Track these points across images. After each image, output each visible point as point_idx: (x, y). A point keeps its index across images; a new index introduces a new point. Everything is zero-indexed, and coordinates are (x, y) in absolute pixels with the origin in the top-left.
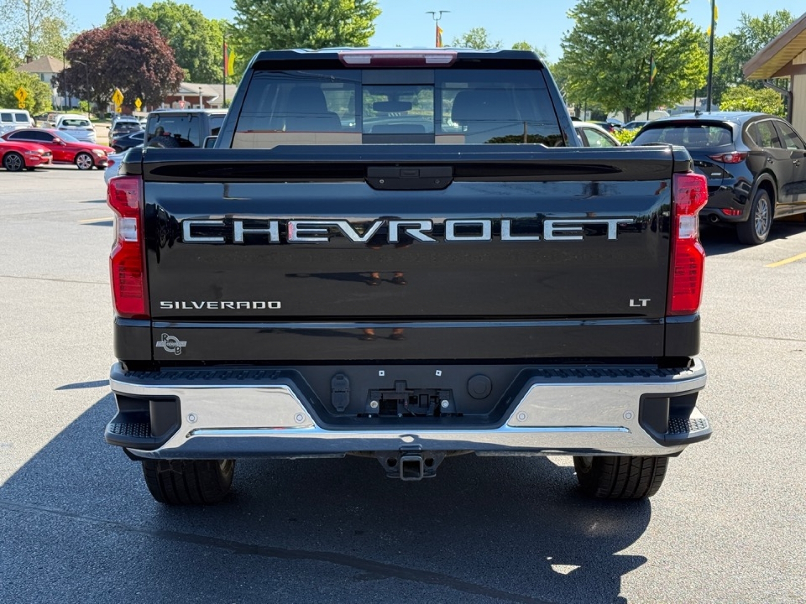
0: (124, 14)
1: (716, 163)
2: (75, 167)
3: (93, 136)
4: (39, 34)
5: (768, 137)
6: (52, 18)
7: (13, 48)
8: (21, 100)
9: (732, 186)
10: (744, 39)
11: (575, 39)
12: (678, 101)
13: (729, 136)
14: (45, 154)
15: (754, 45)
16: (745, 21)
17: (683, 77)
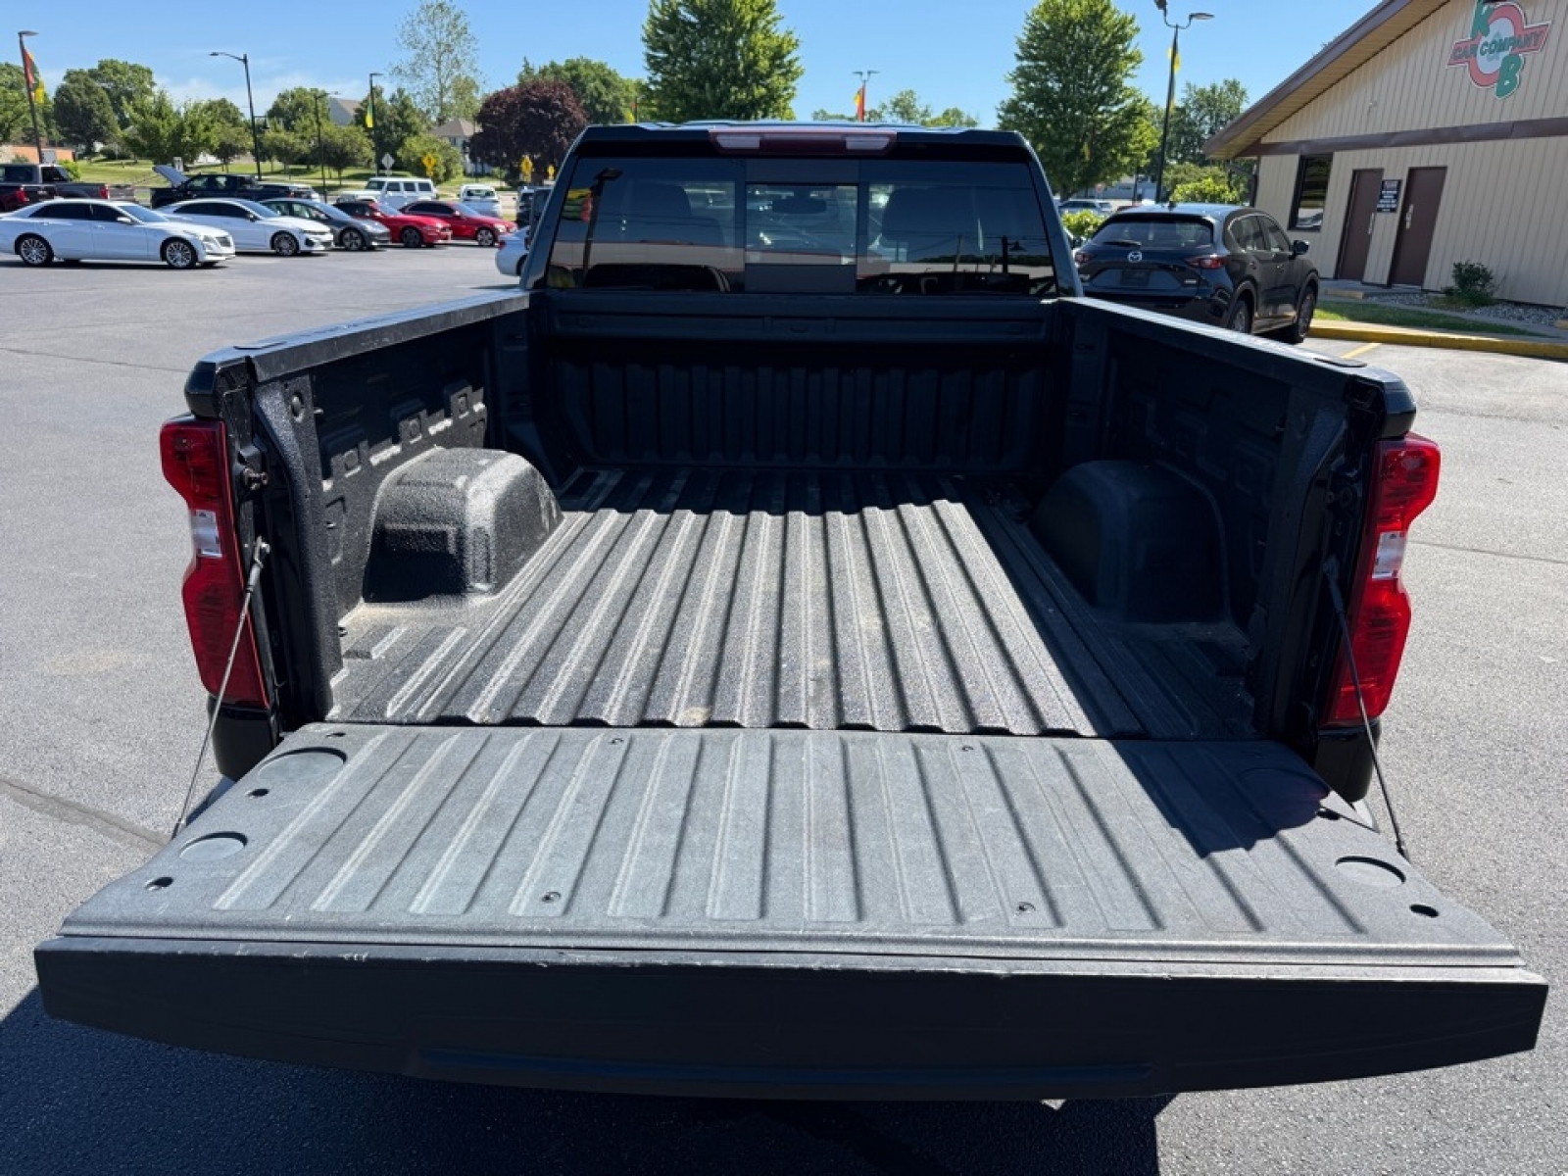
0: (536, 72)
1: (1190, 268)
2: (476, 243)
3: (499, 208)
4: (450, 94)
5: (1252, 232)
6: (463, 77)
7: (424, 109)
8: (429, 167)
9: (1208, 296)
10: (1187, 111)
11: (1013, 107)
12: (1118, 179)
13: (1208, 234)
14: (444, 229)
15: (1198, 118)
16: (1191, 91)
17: (1125, 152)
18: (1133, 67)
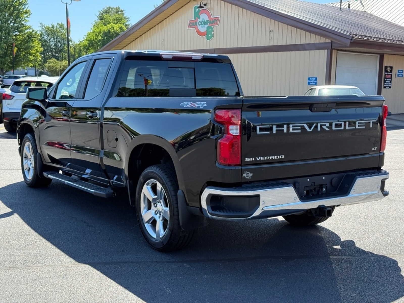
10: (43, 36)
15: (48, 39)
16: (43, 27)
17: (30, 54)
18: (27, 17)
